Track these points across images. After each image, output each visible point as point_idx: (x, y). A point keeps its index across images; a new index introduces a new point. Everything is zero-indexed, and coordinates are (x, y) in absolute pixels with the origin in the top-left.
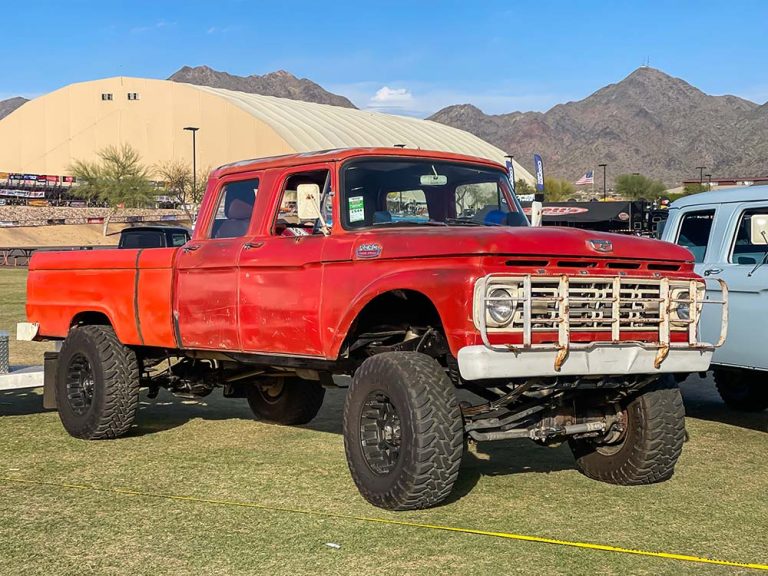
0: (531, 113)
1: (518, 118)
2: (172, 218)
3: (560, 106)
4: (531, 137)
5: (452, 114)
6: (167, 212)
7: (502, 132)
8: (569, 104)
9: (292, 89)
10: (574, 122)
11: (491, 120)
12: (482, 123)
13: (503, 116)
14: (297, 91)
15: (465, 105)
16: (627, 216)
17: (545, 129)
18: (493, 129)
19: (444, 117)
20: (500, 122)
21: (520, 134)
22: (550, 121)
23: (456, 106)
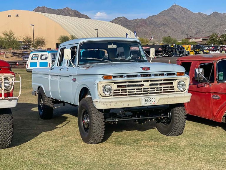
0: (142, 19)
1: (138, 21)
2: (26, 52)
3: (150, 17)
4: (142, 26)
5: (119, 20)
6: (25, 50)
7: (133, 25)
8: (153, 16)
10: (154, 21)
11: (130, 21)
12: (128, 22)
13: (134, 20)
14: (72, 13)
15: (122, 17)
16: (161, 49)
17: (146, 24)
18: (131, 24)
19: (116, 21)
20: (133, 22)
21: (139, 25)
22: (147, 21)
23: (120, 17)
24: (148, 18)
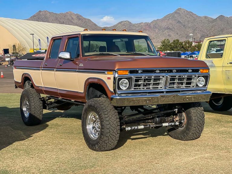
0: (146, 23)
1: (142, 24)
3: (155, 20)
4: (146, 30)
5: (122, 24)
7: (137, 29)
8: (158, 20)
9: (73, 17)
10: (159, 25)
11: (134, 25)
12: (131, 26)
13: (138, 24)
14: (75, 17)
15: (126, 21)
17: (150, 27)
18: (135, 28)
20: (137, 26)
21: (143, 29)
22: (152, 25)
23: (123, 21)
24: (152, 22)
